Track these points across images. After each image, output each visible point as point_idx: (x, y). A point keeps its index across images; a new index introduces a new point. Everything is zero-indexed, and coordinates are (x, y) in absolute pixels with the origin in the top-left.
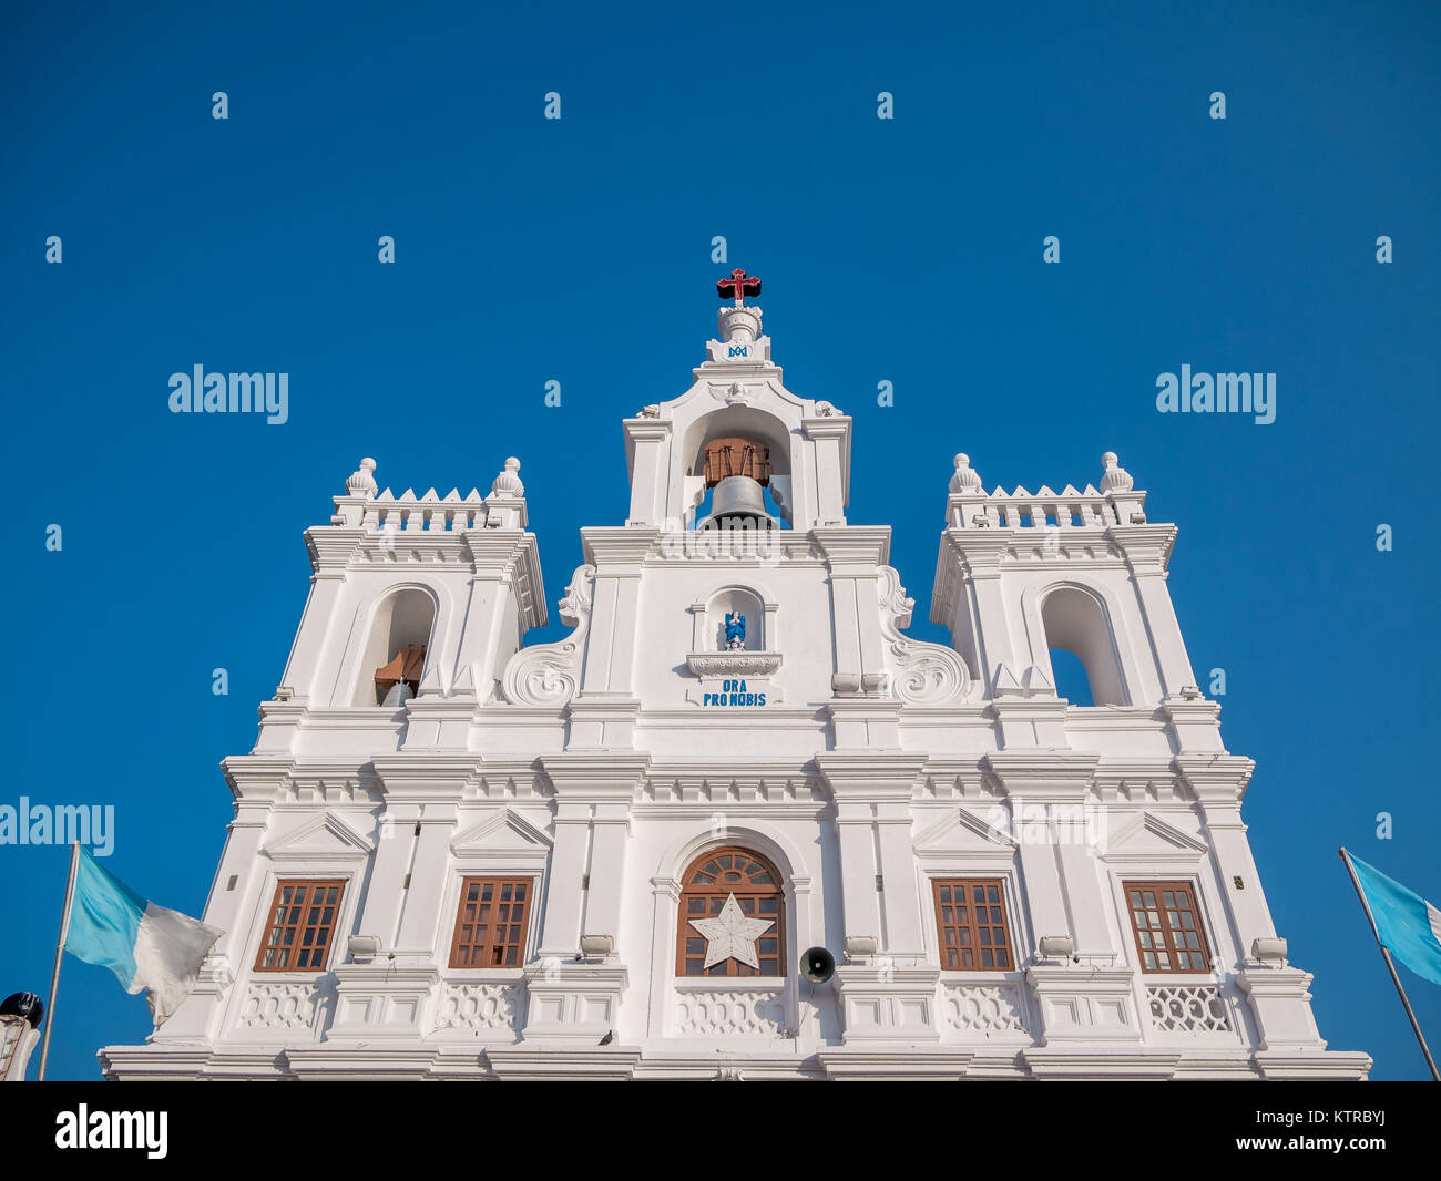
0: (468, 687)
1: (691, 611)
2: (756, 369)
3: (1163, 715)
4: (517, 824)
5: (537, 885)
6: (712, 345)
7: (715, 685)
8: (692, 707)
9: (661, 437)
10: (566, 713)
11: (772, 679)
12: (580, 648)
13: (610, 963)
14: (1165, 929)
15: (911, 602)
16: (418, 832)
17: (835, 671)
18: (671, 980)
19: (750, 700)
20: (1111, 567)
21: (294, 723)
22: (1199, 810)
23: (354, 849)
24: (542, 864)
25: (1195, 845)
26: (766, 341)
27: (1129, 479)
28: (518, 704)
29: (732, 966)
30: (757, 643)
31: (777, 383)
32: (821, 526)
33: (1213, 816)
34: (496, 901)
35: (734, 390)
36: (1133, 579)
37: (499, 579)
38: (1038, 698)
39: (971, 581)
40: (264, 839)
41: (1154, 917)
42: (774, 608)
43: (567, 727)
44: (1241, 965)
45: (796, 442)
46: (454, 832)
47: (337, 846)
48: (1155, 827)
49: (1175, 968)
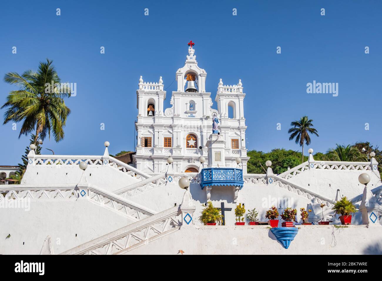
0: (161, 114)
1: (186, 104)
2: (194, 63)
3: (239, 120)
4: (169, 132)
5: (172, 138)
6: (187, 56)
7: (189, 115)
8: (187, 117)
9: (181, 75)
10: (172, 118)
11: (196, 114)
12: (173, 109)
13: (180, 147)
14: (235, 144)
15: (213, 103)
16: (158, 132)
17: (203, 114)
18: (186, 148)
19: (193, 117)
20: (237, 99)
21: (142, 118)
22: (240, 132)
23: (152, 134)
24: (172, 136)
25: (240, 136)
26: (195, 56)
27: (242, 84)
28: (168, 117)
29: (192, 147)
30: (194, 109)
31: (196, 65)
32: (202, 92)
33: (242, 132)
34: (168, 140)
35: (191, 67)
36: (239, 101)
37: (162, 98)
38: (226, 118)
39: (220, 100)
40: (142, 133)
41: (234, 143)
42: (196, 104)
43: (173, 120)
44: (241, 148)
45: (199, 77)
46: (163, 132)
47: (149, 134)
48: (236, 133)
49: (235, 148)
